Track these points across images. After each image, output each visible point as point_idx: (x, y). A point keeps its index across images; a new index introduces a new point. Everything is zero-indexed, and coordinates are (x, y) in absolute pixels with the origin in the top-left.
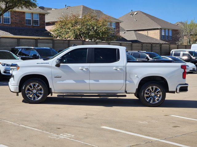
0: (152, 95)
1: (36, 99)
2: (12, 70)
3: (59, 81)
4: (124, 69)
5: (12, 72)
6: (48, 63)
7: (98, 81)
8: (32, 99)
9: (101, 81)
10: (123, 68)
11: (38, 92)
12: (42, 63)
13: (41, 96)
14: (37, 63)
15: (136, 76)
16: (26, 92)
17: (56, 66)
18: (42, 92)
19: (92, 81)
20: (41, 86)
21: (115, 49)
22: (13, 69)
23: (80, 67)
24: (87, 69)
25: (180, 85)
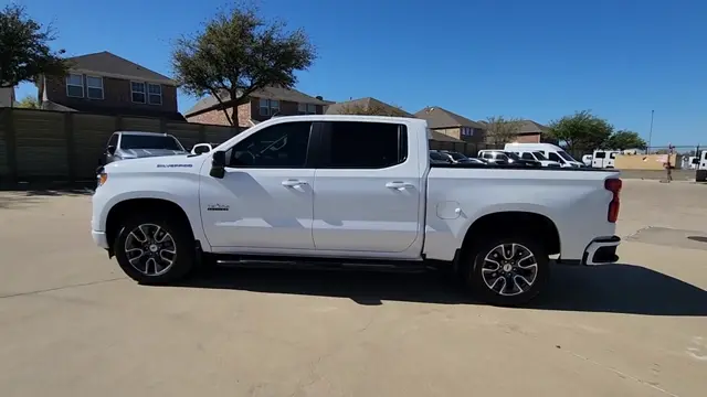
0: (505, 268)
1: (156, 273)
4: (421, 189)
6: (191, 166)
7: (341, 224)
8: (146, 273)
9: (348, 225)
10: (416, 185)
11: (161, 250)
12: (172, 166)
13: (172, 262)
14: (158, 166)
15: (458, 210)
16: (126, 251)
17: (212, 174)
18: (173, 250)
19: (320, 224)
20: (168, 234)
21: (395, 126)
23: (283, 178)
24: (304, 185)
25: (598, 240)
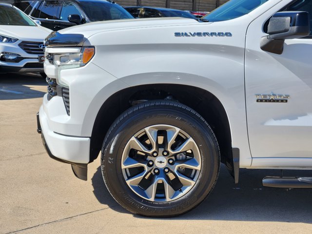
1: (168, 199)
2: (58, 62)
3: (275, 119)
5: (57, 71)
6: (228, 34)
8: (152, 199)
11: (177, 166)
12: (199, 34)
13: (189, 184)
14: (177, 34)
16: (123, 167)
17: (264, 48)
18: (196, 164)
20: (191, 140)
22: (64, 58)
